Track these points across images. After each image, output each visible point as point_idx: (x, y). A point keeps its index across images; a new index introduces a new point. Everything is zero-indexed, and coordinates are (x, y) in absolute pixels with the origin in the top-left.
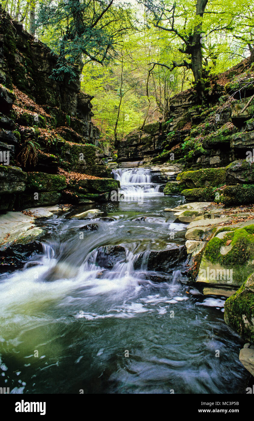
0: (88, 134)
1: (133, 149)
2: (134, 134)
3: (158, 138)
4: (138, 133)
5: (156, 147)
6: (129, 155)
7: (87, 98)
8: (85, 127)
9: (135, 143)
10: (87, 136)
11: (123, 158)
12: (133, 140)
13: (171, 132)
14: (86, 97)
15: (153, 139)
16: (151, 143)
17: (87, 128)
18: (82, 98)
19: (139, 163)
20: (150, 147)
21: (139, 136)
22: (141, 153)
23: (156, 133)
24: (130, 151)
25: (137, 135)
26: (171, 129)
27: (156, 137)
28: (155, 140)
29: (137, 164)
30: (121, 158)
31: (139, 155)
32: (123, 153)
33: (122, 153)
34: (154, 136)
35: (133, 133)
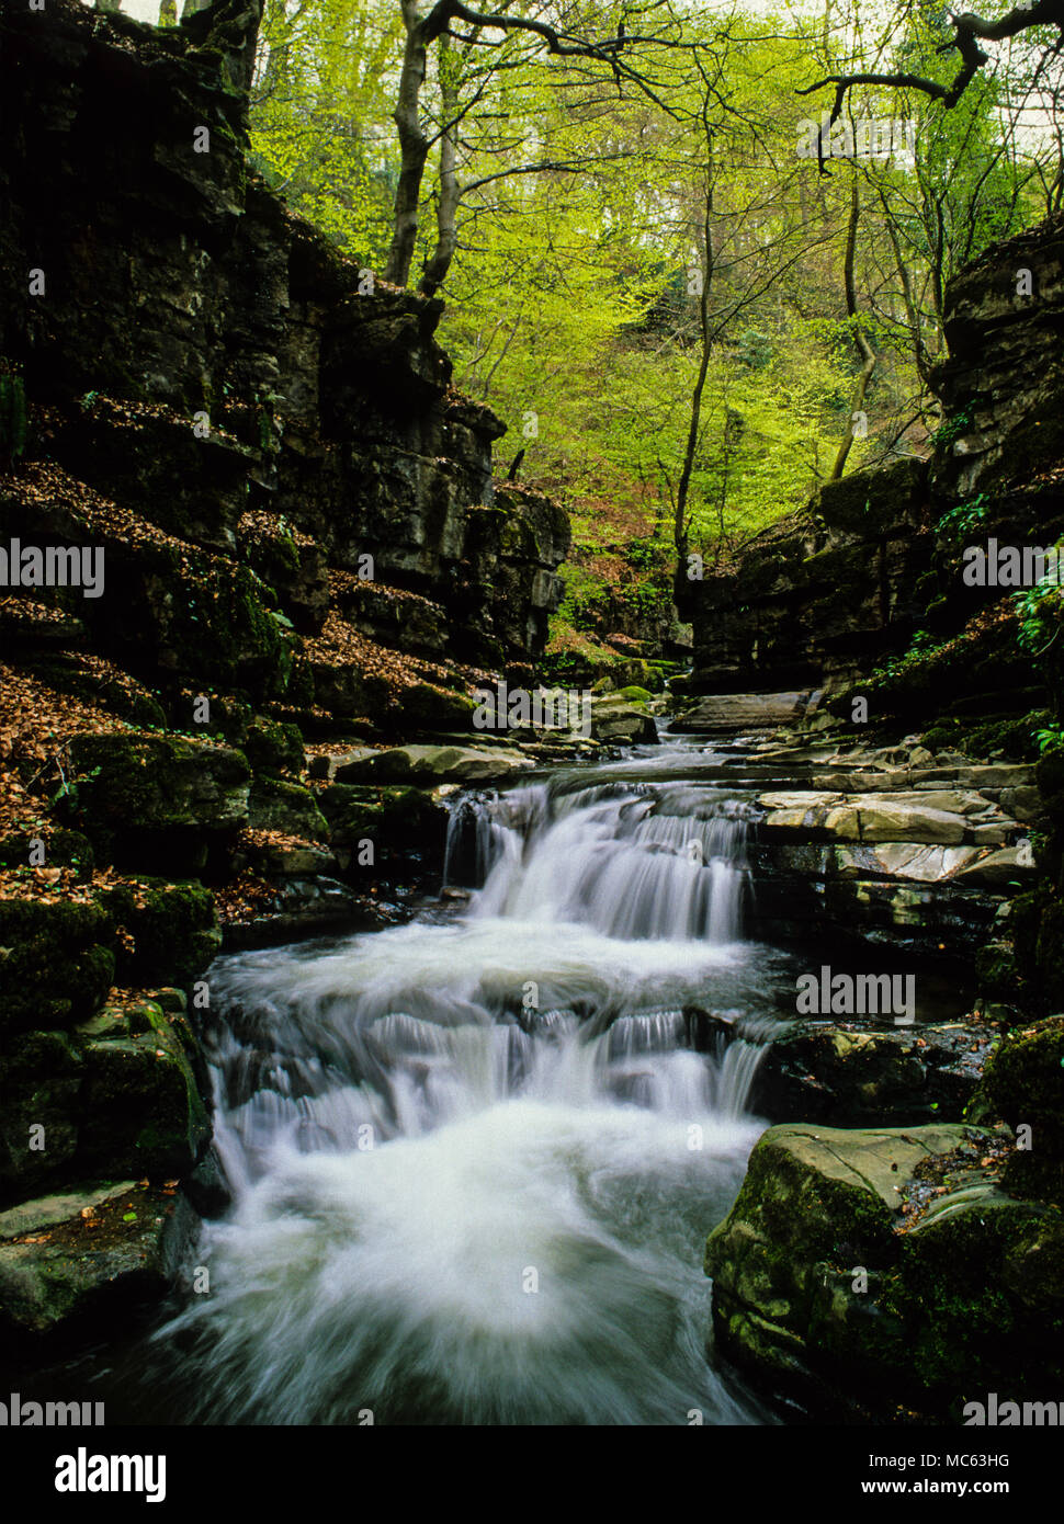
0: (419, 537)
1: (772, 620)
2: (779, 537)
3: (906, 554)
4: (802, 529)
5: (896, 608)
6: (755, 655)
7: (399, 313)
8: (396, 494)
9: (782, 583)
10: (413, 548)
11: (718, 667)
12: (776, 570)
13: (959, 502)
14: (396, 306)
15: (875, 561)
16: (865, 585)
17: (412, 498)
18: (369, 319)
19: (806, 700)
20: (854, 611)
21: (809, 547)
22: (817, 645)
23: (896, 524)
24: (758, 635)
25: (797, 540)
26: (965, 484)
27: (895, 546)
28: (885, 565)
29: (791, 707)
30: (710, 670)
31: (811, 656)
32: (722, 641)
33: (716, 642)
34: (882, 540)
35: (778, 532)
